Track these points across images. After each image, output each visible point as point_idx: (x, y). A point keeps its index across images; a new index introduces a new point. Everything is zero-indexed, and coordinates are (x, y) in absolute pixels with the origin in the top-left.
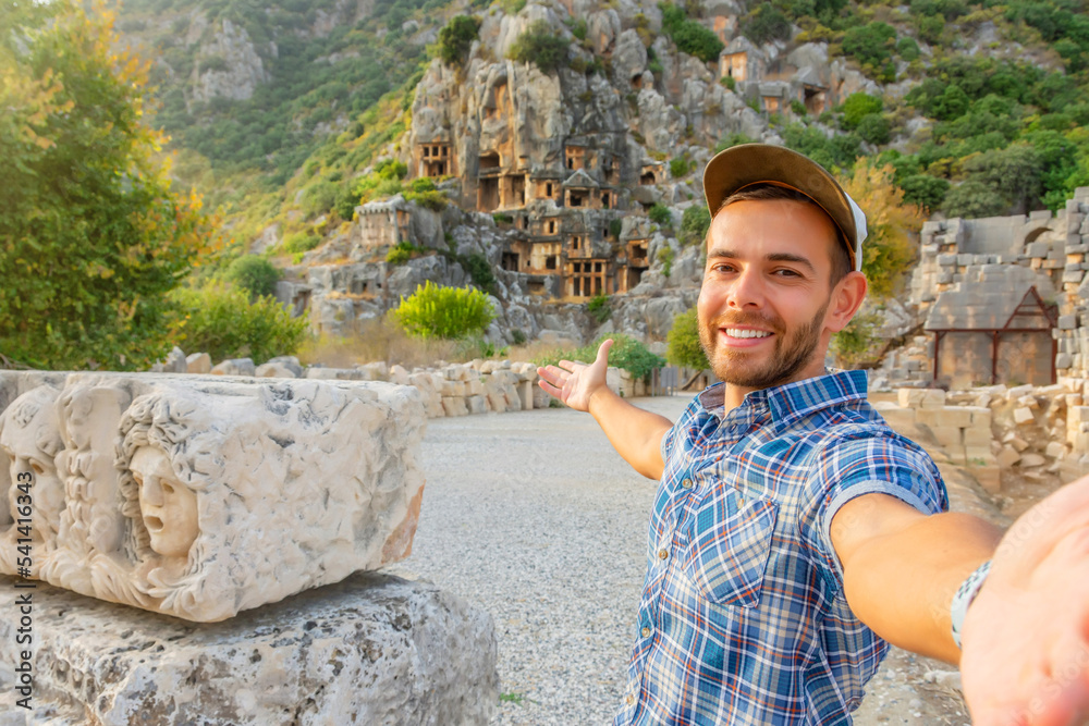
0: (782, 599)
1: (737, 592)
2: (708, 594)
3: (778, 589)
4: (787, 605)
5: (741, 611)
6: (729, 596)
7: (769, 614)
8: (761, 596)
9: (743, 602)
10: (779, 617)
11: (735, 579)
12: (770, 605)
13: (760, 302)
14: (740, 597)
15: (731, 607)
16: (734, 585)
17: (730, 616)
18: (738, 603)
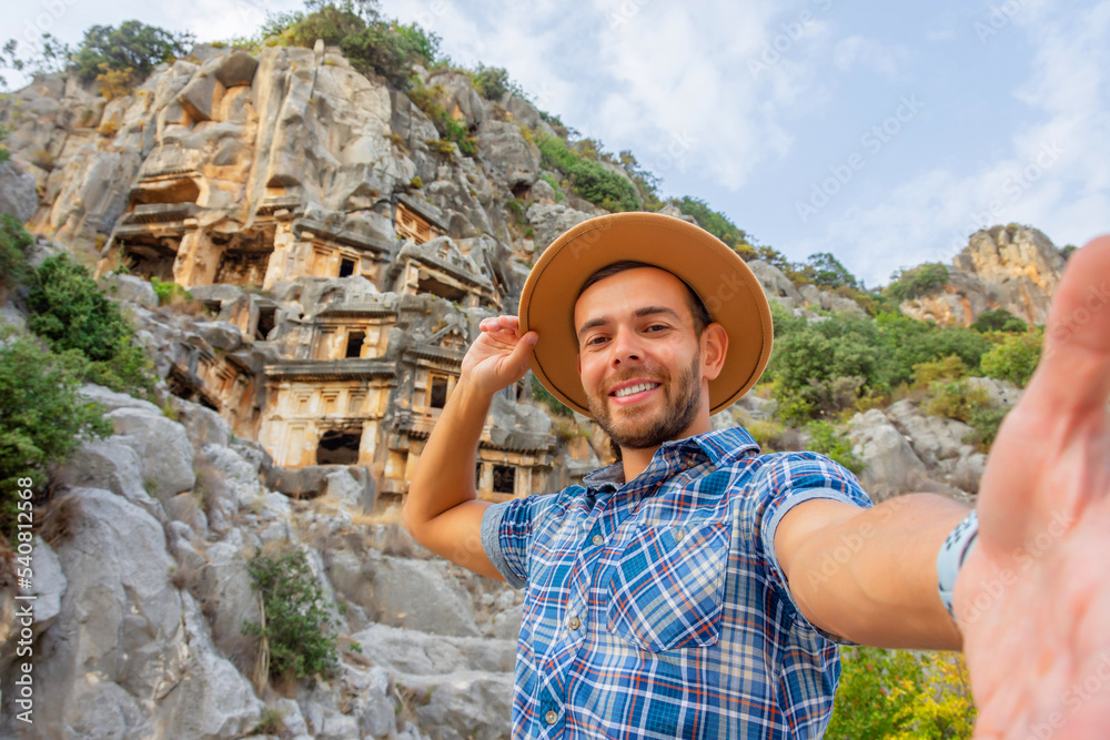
0: (745, 632)
1: (691, 629)
2: (653, 644)
3: (740, 619)
4: (750, 638)
5: (697, 652)
6: (681, 636)
7: (731, 652)
8: (720, 628)
9: (699, 640)
10: (743, 655)
11: (687, 615)
12: (732, 640)
13: (640, 354)
14: (695, 635)
15: (684, 651)
16: (686, 622)
17: (684, 663)
18: (692, 644)
